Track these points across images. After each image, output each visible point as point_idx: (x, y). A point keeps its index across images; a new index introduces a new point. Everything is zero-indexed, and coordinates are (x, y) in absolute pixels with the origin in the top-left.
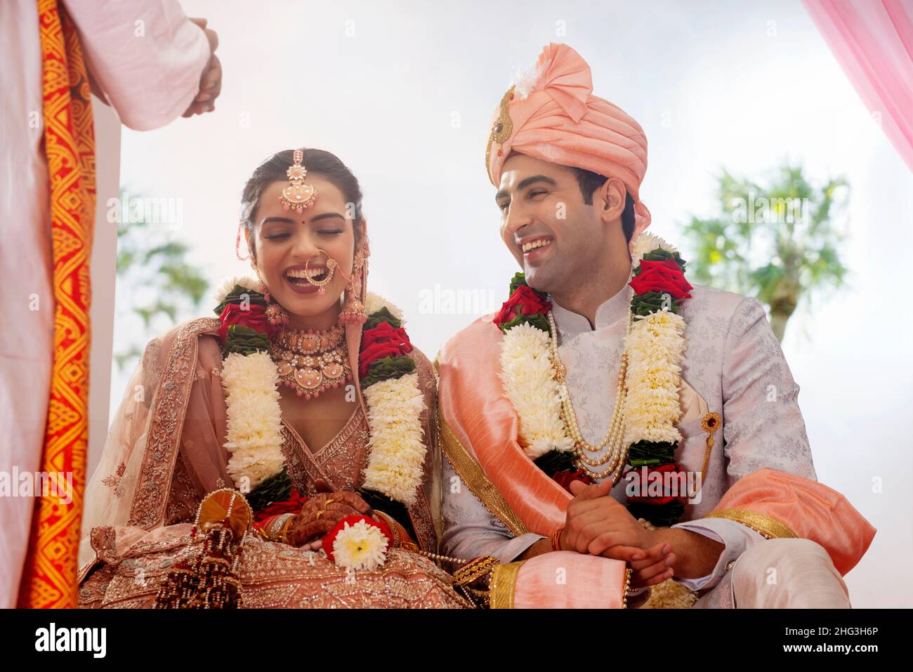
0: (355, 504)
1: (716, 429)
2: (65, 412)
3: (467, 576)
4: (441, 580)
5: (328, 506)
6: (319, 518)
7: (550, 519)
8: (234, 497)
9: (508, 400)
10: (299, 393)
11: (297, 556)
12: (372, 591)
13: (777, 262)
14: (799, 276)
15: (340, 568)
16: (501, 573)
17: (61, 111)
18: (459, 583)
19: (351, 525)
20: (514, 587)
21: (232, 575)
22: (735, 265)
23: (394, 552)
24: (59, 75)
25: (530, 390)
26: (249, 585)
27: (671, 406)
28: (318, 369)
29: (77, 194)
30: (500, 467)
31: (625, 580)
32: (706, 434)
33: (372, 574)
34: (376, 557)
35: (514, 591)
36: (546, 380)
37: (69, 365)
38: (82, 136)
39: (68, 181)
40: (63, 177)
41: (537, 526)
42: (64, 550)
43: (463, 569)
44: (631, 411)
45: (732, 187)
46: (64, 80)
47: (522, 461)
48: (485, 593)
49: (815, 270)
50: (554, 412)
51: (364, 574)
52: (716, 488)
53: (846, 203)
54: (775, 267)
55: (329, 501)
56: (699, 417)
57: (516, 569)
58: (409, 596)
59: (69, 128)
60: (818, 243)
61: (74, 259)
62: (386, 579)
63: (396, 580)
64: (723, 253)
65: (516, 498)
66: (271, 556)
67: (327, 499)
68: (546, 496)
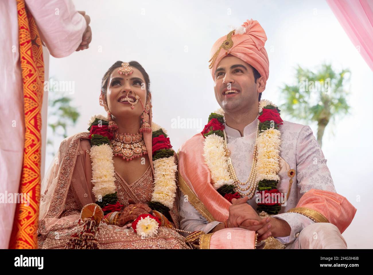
0: (146, 209)
1: (294, 176)
2: (32, 174)
3: (191, 238)
4: (180, 240)
5: (134, 210)
6: (131, 214)
7: (224, 215)
8: (96, 207)
9: (207, 165)
10: (124, 158)
11: (121, 231)
12: (152, 246)
13: (321, 103)
14: (330, 109)
15: (139, 236)
16: (204, 237)
17: (28, 50)
18: (188, 241)
19: (144, 218)
20: (210, 243)
21: (95, 240)
22: (303, 105)
23: (161, 228)
24: (27, 36)
25: (215, 160)
26: (102, 243)
27: (276, 166)
28: (132, 149)
29: (35, 84)
30: (204, 193)
31: (255, 240)
32: (290, 178)
33: (152, 239)
34: (153, 232)
35: (210, 245)
36: (222, 156)
37: (33, 154)
38: (38, 60)
39: (32, 79)
40: (30, 77)
41: (219, 218)
42: (33, 230)
43: (190, 235)
44: (260, 167)
45: (302, 73)
46: (29, 37)
47: (213, 191)
48: (198, 246)
49: (336, 107)
50: (225, 169)
51: (149, 239)
52: (293, 201)
53: (349, 79)
54: (320, 106)
55: (135, 208)
56: (287, 171)
57: (210, 236)
58: (167, 247)
59: (32, 57)
60: (338, 96)
61: (35, 111)
62: (158, 240)
63: (162, 241)
64: (298, 100)
65: (210, 206)
66: (111, 232)
67: (134, 207)
68: (223, 205)
